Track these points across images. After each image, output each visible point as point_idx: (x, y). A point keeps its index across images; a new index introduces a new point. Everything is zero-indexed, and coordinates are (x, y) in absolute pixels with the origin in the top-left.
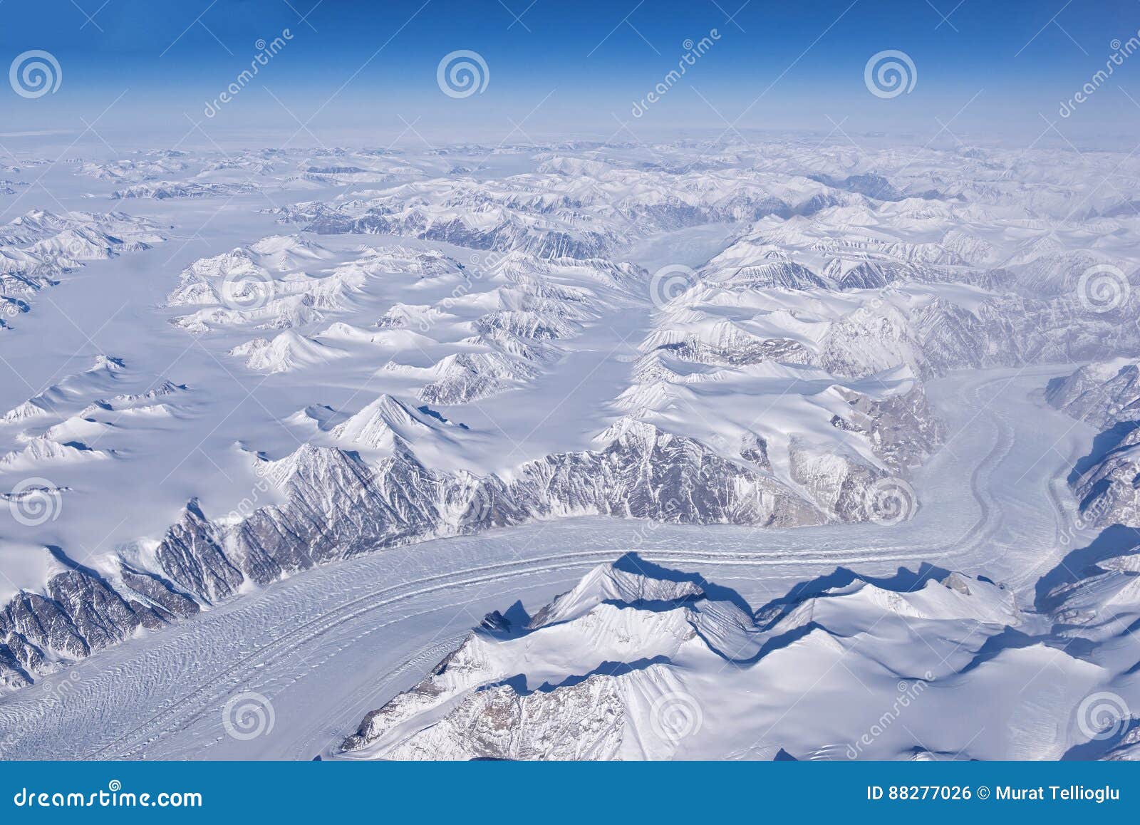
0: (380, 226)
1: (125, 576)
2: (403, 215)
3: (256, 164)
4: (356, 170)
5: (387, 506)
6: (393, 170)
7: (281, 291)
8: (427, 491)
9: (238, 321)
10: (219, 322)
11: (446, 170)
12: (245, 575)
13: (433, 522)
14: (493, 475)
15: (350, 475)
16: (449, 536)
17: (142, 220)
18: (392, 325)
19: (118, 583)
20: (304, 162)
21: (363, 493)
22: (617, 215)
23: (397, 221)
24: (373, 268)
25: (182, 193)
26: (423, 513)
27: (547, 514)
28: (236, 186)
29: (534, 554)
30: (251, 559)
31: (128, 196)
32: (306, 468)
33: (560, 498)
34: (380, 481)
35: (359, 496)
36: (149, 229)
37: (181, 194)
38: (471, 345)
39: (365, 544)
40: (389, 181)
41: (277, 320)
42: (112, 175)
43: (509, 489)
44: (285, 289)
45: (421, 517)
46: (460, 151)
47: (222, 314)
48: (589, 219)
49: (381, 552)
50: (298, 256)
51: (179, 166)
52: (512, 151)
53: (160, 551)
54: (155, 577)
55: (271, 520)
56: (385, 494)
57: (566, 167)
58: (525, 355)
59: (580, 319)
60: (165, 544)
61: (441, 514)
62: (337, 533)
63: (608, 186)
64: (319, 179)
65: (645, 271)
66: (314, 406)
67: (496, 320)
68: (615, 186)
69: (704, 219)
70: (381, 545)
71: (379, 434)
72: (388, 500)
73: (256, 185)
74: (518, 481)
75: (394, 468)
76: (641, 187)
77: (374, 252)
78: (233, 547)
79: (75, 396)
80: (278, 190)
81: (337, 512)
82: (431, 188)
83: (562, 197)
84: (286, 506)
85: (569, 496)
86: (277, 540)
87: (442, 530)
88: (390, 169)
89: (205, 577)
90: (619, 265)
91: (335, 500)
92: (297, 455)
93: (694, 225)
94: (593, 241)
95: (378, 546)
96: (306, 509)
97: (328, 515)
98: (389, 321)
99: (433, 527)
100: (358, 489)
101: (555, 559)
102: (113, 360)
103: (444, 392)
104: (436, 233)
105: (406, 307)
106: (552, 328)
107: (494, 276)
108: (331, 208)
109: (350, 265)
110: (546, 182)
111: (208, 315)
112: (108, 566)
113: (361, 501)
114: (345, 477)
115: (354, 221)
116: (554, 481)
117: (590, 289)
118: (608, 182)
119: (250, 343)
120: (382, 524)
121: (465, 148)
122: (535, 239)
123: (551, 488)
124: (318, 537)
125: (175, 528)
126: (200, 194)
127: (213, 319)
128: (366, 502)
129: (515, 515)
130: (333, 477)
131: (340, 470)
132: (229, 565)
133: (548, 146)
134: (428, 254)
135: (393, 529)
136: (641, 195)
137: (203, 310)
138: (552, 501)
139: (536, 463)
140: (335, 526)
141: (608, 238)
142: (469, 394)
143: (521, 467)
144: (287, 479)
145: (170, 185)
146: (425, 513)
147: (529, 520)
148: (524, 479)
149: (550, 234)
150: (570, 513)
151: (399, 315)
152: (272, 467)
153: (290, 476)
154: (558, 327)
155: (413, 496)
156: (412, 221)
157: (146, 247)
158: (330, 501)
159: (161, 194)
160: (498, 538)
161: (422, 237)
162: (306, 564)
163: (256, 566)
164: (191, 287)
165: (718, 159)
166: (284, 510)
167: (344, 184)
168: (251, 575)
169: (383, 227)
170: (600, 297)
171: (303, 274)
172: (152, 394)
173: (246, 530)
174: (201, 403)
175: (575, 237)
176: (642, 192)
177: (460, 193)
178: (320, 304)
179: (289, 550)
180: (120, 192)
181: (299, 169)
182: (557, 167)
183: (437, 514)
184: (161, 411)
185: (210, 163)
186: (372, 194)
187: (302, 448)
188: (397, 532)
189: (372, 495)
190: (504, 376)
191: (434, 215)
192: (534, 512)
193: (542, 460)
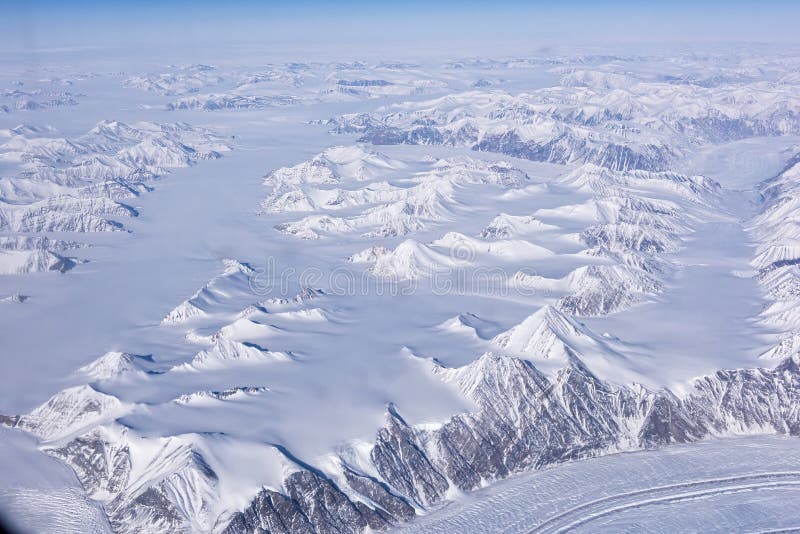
0: (432, 137)
1: (349, 478)
2: (455, 127)
3: (288, 78)
4: (384, 83)
5: (569, 417)
6: (418, 83)
7: (371, 200)
8: (604, 403)
9: (343, 228)
10: (325, 230)
11: (470, 83)
12: (450, 482)
13: (614, 435)
14: (666, 389)
15: (533, 385)
16: (632, 450)
17: (205, 130)
18: (498, 235)
19: (343, 484)
20: (331, 75)
21: (546, 403)
22: (666, 128)
23: (449, 132)
24: (454, 179)
25: (231, 104)
26: (604, 426)
27: (723, 431)
28: (280, 99)
29: (728, 472)
30: (452, 467)
31: (181, 107)
32: (491, 376)
33: (734, 415)
34: (558, 391)
35: (543, 406)
36: (213, 139)
37: (229, 106)
38: (590, 257)
39: (554, 455)
40: (419, 94)
41: (382, 229)
42: (159, 88)
43: (683, 404)
44: (375, 198)
45: (602, 430)
46: (474, 65)
47: (328, 221)
48: (639, 132)
49: (569, 464)
50: (374, 166)
51: (216, 80)
52: (526, 65)
53: (374, 454)
54: (374, 480)
55: (466, 427)
56: (565, 404)
57: (589, 80)
58: (644, 268)
59: (676, 232)
60: (377, 447)
61: (620, 427)
62: (527, 442)
63: (645, 99)
64: (352, 91)
65: (717, 184)
66: (465, 314)
67: (602, 232)
68: (652, 98)
69: (750, 133)
70: (568, 457)
71: (549, 345)
72: (568, 410)
73: (295, 97)
74: (691, 395)
75: (571, 378)
76: (679, 100)
77: (446, 164)
78: (434, 452)
79: (224, 299)
80: (315, 102)
81: (525, 422)
82: (469, 101)
83: (603, 110)
84: (479, 414)
85: (746, 415)
86: (474, 447)
87: (624, 444)
88: (415, 82)
89: (414, 481)
90: (693, 178)
91: (522, 409)
92: (481, 363)
93: (740, 139)
94: (653, 154)
95: (564, 458)
96: (496, 418)
97: (517, 424)
98: (494, 232)
99: (615, 440)
100: (542, 398)
101: (752, 478)
102: (243, 264)
103: (584, 304)
104: (490, 144)
105: (509, 217)
106: (657, 240)
107: (578, 188)
108: (378, 121)
109: (428, 175)
110: (580, 95)
111: (314, 222)
112: (331, 466)
113: (545, 412)
114: (527, 386)
115: (407, 133)
116: (727, 397)
117: (674, 201)
118: (643, 95)
119: (369, 251)
120: (567, 436)
121: (478, 61)
122: (594, 151)
123: (725, 405)
124: (511, 446)
125: (383, 431)
126: (247, 106)
127: (319, 227)
128: (550, 412)
129: (694, 431)
130: (517, 387)
131: (522, 380)
132: (434, 470)
133: (560, 59)
134: (500, 165)
135: (578, 441)
136: (680, 109)
137: (309, 218)
138: (727, 417)
139: (707, 379)
140: (525, 434)
141: (665, 151)
142: (607, 307)
143: (692, 382)
144: (475, 386)
145: (218, 97)
146: (605, 426)
147: (707, 437)
148: (698, 394)
149: (610, 146)
150: (747, 432)
151: (504, 226)
152: (453, 375)
153: (477, 383)
154: (663, 241)
155: (592, 408)
156: (466, 133)
157: (218, 155)
158: (517, 410)
159: (211, 106)
160: (683, 454)
161: (475, 148)
162: (503, 472)
163: (458, 473)
164: (287, 195)
165: (739, 72)
166: (477, 419)
167: (377, 97)
168: (455, 482)
169: (435, 138)
170: (686, 211)
171: (386, 184)
172: (299, 299)
173: (444, 436)
174: (348, 309)
175: (636, 150)
176: (681, 105)
177: (502, 106)
178: (420, 213)
179: (486, 458)
180: (174, 104)
181: (328, 81)
182: (580, 79)
183: (617, 427)
184: (315, 315)
185: (244, 77)
186: (412, 106)
187: (485, 356)
188: (583, 445)
189: (555, 405)
190: (634, 289)
191: (485, 128)
192: (711, 429)
193: (713, 376)
